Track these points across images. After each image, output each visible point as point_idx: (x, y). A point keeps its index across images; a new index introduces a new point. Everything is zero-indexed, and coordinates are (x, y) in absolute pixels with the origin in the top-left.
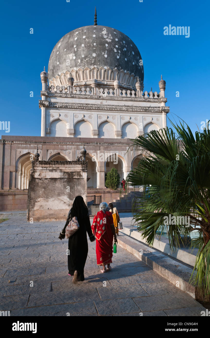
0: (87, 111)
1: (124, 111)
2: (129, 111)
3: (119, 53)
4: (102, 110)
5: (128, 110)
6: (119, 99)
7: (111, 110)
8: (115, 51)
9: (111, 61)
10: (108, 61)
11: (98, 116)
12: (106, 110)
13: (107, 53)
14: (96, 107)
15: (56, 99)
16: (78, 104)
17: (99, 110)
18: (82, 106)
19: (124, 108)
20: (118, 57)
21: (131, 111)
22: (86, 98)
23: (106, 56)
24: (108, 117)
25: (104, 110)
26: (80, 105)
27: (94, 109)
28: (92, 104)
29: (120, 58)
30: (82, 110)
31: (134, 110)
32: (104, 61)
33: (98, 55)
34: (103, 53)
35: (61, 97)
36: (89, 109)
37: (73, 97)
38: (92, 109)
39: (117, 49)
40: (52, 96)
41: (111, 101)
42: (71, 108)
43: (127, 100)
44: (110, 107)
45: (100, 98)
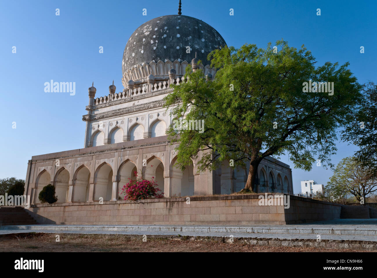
0: (120, 117)
1: (152, 108)
2: (157, 107)
3: (156, 43)
4: (132, 112)
5: (155, 106)
6: (149, 96)
7: (140, 110)
8: (152, 42)
9: (147, 55)
10: (145, 56)
11: (129, 120)
12: (135, 111)
13: (143, 48)
14: (126, 111)
15: (98, 110)
16: (112, 111)
17: (129, 113)
18: (116, 112)
19: (152, 106)
20: (155, 48)
21: (159, 107)
22: (121, 103)
23: (142, 52)
24: (137, 119)
25: (134, 112)
26: (114, 112)
27: (125, 114)
28: (123, 109)
29: (157, 48)
30: (115, 117)
31: (161, 105)
32: (141, 58)
33: (136, 54)
34: (140, 49)
35: (101, 108)
36: (121, 114)
37: (110, 105)
38: (124, 114)
39: (154, 40)
40: (95, 108)
41: (143, 100)
42: (107, 117)
43: (156, 95)
44: (140, 107)
45: (132, 100)
